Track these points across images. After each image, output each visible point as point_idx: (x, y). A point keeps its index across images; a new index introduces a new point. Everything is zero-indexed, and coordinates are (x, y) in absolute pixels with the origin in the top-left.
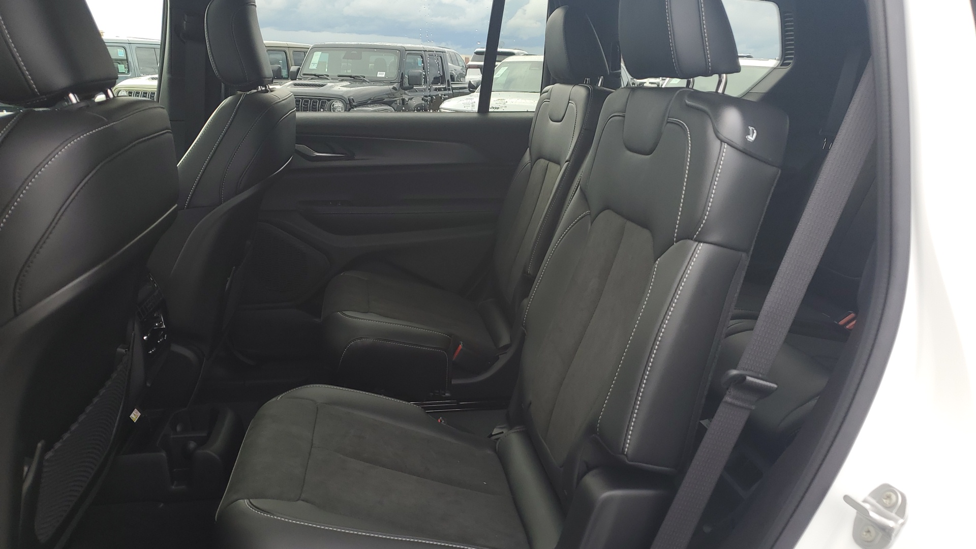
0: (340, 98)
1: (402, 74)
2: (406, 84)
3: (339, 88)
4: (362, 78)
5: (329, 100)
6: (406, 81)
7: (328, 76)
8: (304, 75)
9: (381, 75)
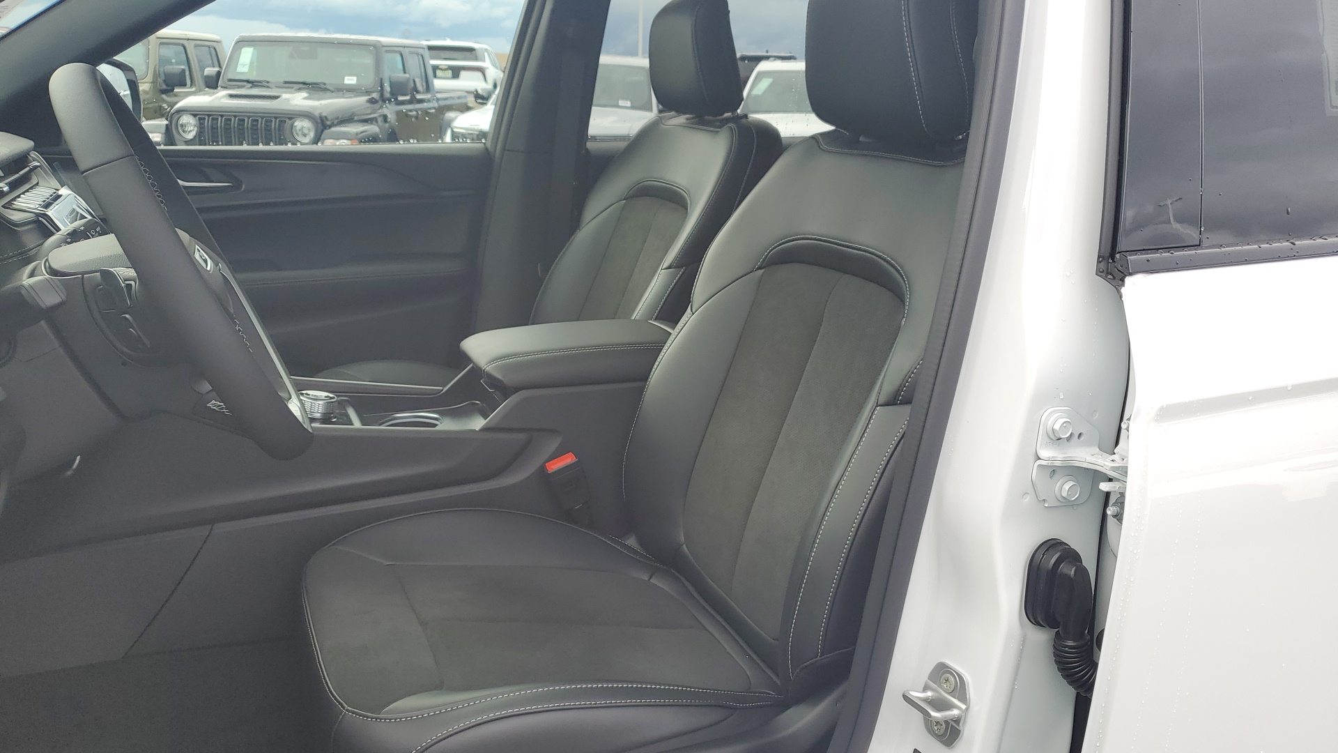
0: (306, 115)
1: (381, 79)
2: (387, 95)
3: (298, 100)
4: (323, 86)
5: (290, 119)
6: (387, 88)
7: (268, 82)
8: (230, 80)
9: (350, 80)
